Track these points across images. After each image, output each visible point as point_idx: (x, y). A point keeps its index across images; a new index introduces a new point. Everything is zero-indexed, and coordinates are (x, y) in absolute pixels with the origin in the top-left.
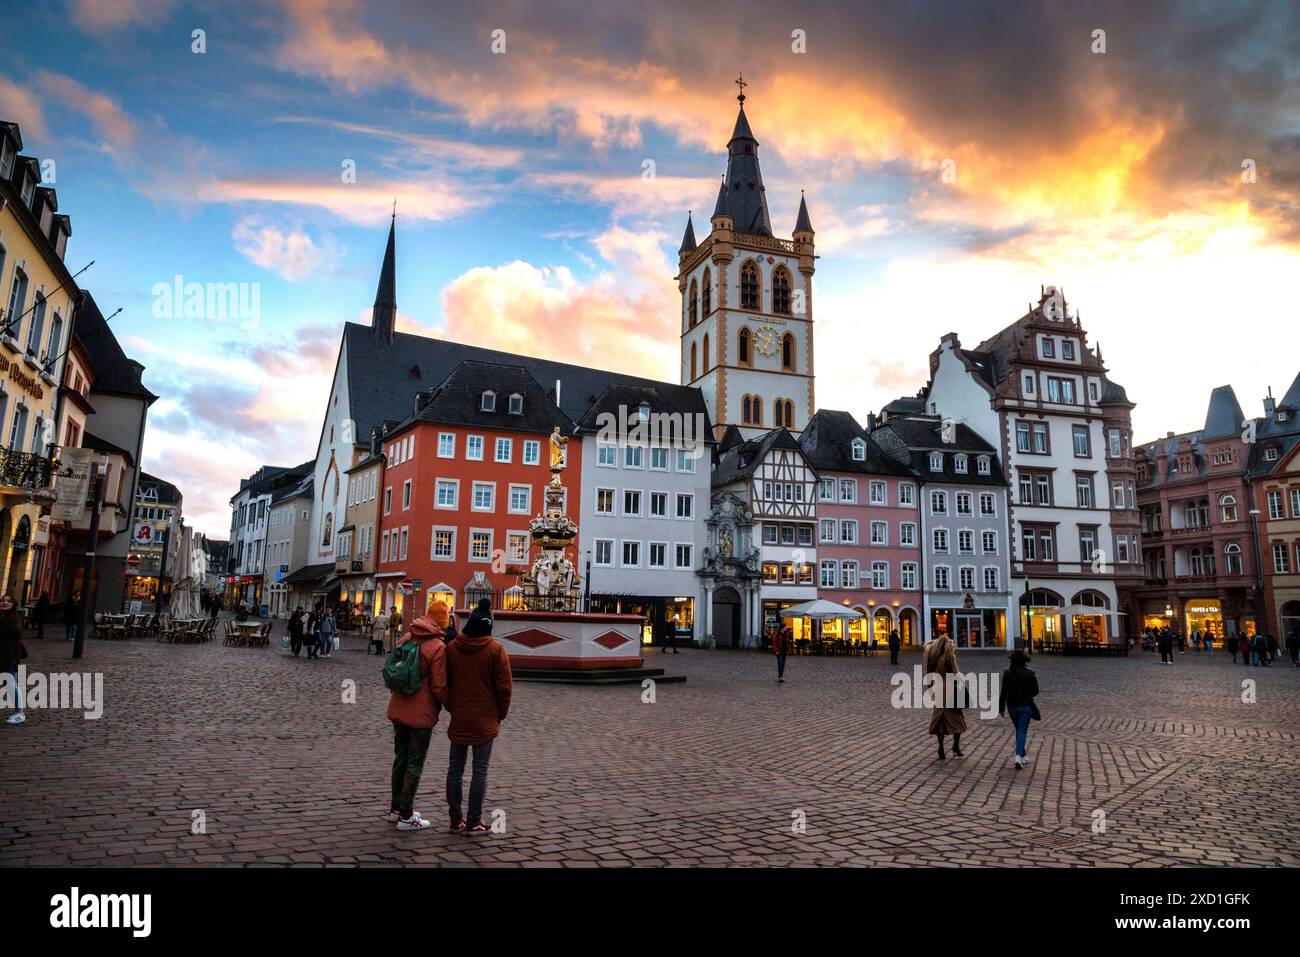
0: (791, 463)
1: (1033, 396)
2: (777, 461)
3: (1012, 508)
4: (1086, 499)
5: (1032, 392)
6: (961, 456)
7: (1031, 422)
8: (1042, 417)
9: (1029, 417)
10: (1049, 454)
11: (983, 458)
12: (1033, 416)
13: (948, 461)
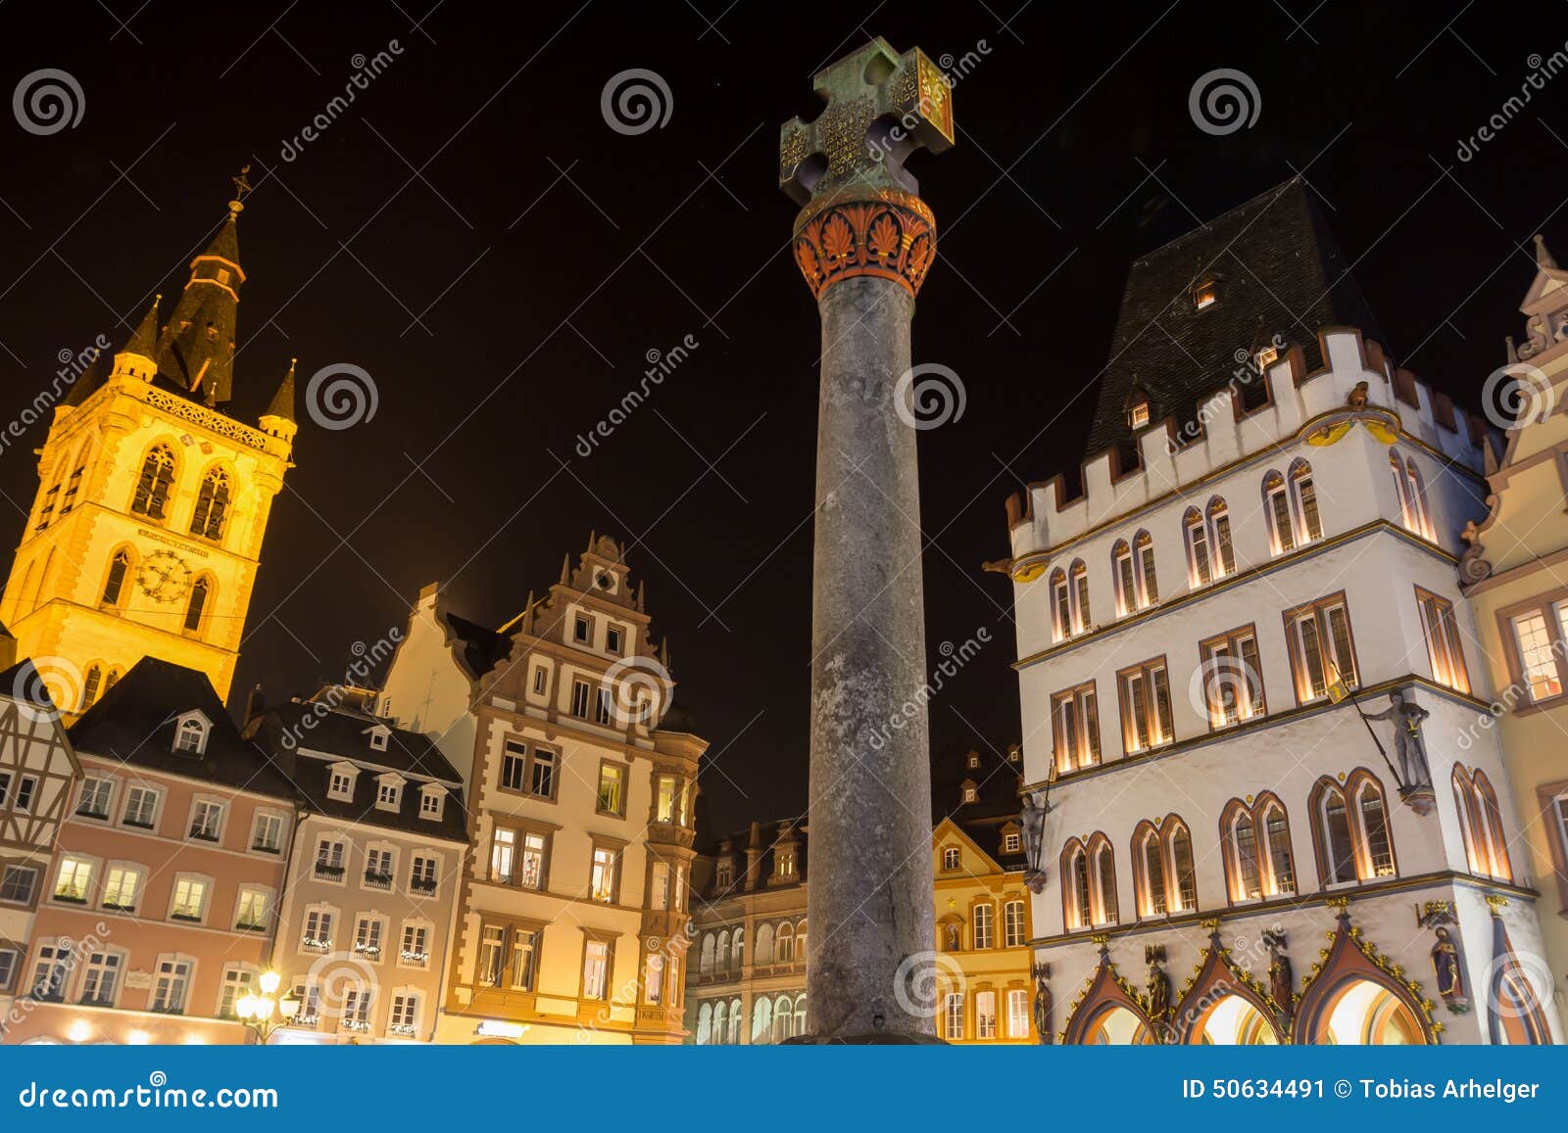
0: (23, 733)
1: (544, 700)
3: (471, 885)
5: (543, 694)
6: (392, 780)
7: (532, 742)
8: (551, 737)
9: (530, 732)
10: (554, 800)
11: (435, 789)
12: (539, 735)
13: (367, 784)
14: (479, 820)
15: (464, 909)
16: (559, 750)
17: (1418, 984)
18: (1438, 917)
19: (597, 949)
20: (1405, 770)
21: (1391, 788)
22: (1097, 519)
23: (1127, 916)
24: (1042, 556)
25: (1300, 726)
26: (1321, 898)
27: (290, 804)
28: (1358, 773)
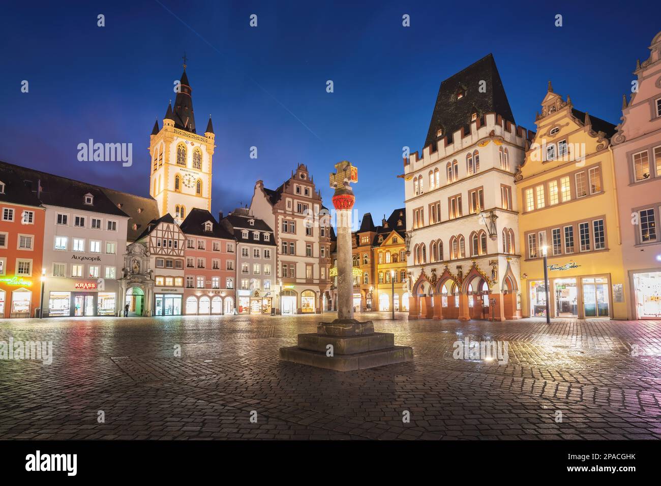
0: (172, 230)
1: (291, 209)
2: (165, 229)
3: (278, 255)
4: (309, 253)
5: (290, 208)
6: (257, 233)
7: (289, 220)
8: (293, 219)
9: (288, 218)
10: (296, 234)
11: (267, 234)
12: (290, 218)
13: (251, 234)
14: (278, 240)
15: (277, 261)
16: (295, 221)
17: (488, 277)
18: (494, 263)
19: (309, 268)
20: (491, 230)
21: (488, 234)
22: (426, 164)
23: (428, 261)
24: (412, 174)
25: (469, 219)
26: (471, 258)
27: (234, 241)
28: (481, 230)
